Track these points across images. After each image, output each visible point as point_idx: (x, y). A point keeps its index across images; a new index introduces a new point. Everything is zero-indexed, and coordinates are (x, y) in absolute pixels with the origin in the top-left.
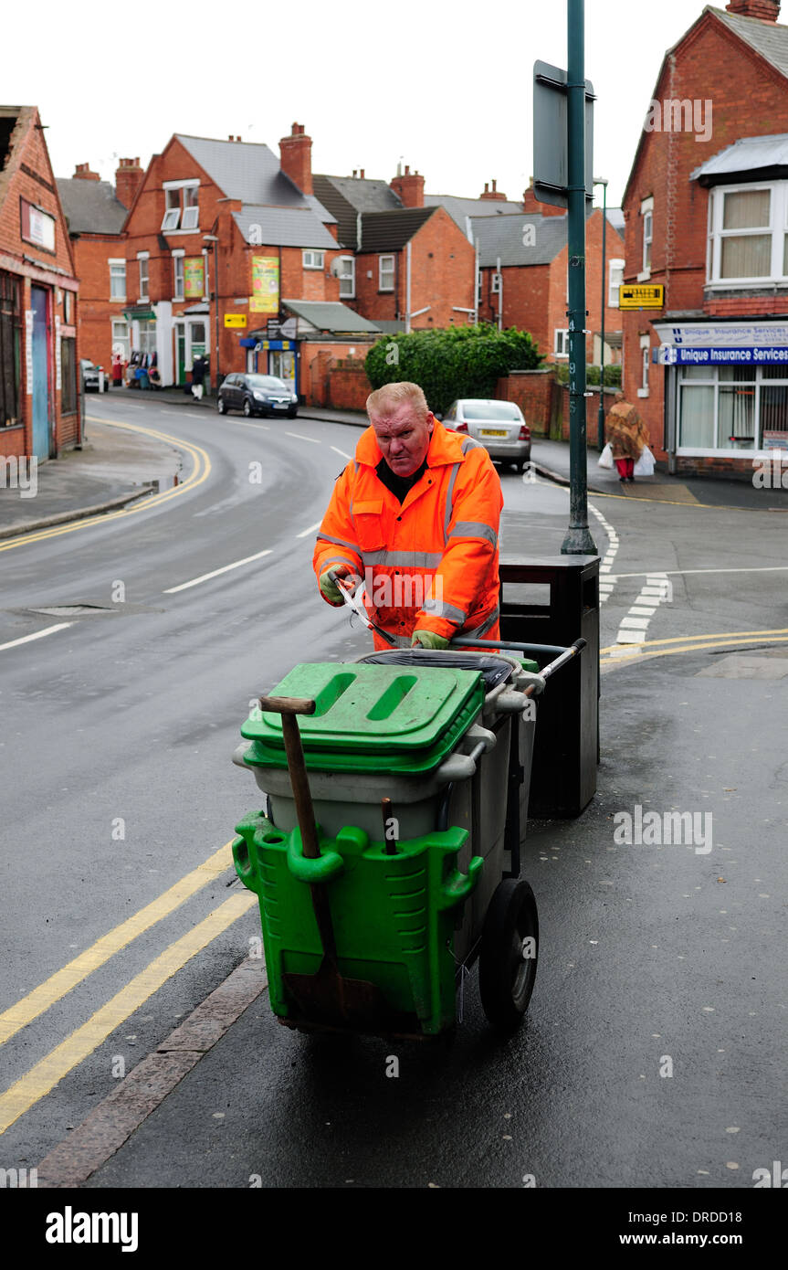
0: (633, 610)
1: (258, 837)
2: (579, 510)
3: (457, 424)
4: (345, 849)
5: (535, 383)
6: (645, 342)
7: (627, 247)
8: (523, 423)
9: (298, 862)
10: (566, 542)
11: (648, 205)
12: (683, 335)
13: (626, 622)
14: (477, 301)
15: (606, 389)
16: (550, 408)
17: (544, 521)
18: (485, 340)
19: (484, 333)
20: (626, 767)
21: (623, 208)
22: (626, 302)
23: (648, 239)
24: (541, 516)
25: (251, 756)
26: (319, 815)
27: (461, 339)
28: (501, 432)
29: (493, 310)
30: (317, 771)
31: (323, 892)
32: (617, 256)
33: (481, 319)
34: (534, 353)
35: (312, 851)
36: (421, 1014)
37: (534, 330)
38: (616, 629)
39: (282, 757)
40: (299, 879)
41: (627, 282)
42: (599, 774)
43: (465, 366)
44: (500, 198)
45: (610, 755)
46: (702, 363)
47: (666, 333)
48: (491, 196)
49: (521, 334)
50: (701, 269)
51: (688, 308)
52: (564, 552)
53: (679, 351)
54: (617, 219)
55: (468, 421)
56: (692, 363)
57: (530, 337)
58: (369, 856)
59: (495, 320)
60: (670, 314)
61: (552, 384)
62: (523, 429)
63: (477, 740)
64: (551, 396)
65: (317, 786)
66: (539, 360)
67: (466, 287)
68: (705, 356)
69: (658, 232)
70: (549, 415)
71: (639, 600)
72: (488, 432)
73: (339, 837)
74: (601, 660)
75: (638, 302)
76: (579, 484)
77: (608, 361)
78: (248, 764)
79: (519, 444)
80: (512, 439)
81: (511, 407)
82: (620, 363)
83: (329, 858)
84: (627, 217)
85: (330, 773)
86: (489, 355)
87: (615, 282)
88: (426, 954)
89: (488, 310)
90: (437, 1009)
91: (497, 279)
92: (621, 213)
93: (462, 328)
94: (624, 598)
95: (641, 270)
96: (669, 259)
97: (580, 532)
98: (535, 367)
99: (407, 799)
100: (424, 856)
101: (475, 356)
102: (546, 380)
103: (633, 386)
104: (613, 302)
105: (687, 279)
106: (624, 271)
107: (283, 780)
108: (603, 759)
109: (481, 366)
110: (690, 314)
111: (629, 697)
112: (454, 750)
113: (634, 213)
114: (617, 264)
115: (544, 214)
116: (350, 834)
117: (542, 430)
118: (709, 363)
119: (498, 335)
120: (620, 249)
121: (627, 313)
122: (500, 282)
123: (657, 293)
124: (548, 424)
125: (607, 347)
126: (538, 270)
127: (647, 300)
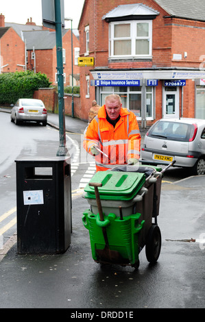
0: (85, 176)
1: (89, 216)
2: (63, 140)
3: (19, 108)
4: (110, 219)
5: (48, 93)
6: (88, 78)
7: (80, 43)
8: (44, 107)
9: (99, 222)
10: (58, 152)
11: (87, 28)
12: (101, 75)
13: (82, 180)
14: (26, 62)
15: (74, 95)
16: (54, 102)
17: (52, 144)
18: (29, 77)
19: (29, 74)
20: (82, 234)
21: (78, 29)
22: (80, 63)
23: (88, 41)
24: (51, 142)
25: (87, 196)
26: (104, 210)
27: (20, 76)
28: (36, 111)
29: (32, 65)
30: (103, 200)
31: (105, 229)
32: (77, 47)
33: (28, 69)
34: (47, 82)
35: (102, 219)
36: (130, 259)
37: (48, 73)
38: (78, 183)
39: (94, 196)
40: (99, 226)
41: (81, 56)
42: (72, 237)
43: (22, 86)
44: (34, 24)
45: (76, 229)
46: (108, 86)
47: (95, 75)
48: (30, 23)
49: (43, 75)
50: (107, 52)
51: (103, 66)
52: (58, 155)
53: (100, 81)
54: (76, 33)
55: (23, 107)
56: (105, 86)
57: (46, 76)
58: (116, 220)
59: (33, 69)
60: (96, 68)
61: (55, 93)
62: (44, 110)
63: (143, 191)
64: (54, 98)
65: (103, 203)
66: (49, 84)
67: (22, 57)
68: (109, 83)
69: (91, 38)
70: (54, 104)
71: (87, 172)
72: (31, 111)
73: (109, 216)
74: (72, 195)
75: (84, 63)
76: (63, 130)
77: (75, 85)
78: (86, 198)
79: (43, 115)
80: (40, 113)
81: (39, 102)
82: (79, 86)
83: (106, 221)
84: (80, 32)
85: (106, 200)
86: (31, 83)
87: (77, 56)
88: (131, 244)
89: (30, 65)
90: (134, 258)
91: (33, 54)
92: (77, 31)
93: (20, 72)
94: (82, 171)
95: (85, 52)
96: (95, 48)
97: (63, 148)
98: (48, 87)
99: (125, 206)
100: (130, 220)
101: (26, 82)
102: (52, 91)
103: (84, 94)
104: (76, 63)
105: (102, 55)
106: (80, 52)
107: (95, 202)
108: (73, 231)
109: (28, 86)
110: (103, 68)
111: (83, 208)
112: (137, 194)
113: (82, 31)
114: (77, 50)
115: (50, 31)
116: (111, 215)
117: (51, 110)
118: (111, 85)
119: (34, 75)
120: (78, 44)
121: (81, 67)
122: (34, 55)
123: (91, 60)
124: (54, 108)
125: (74, 79)
126: (48, 51)
127: (88, 63)
